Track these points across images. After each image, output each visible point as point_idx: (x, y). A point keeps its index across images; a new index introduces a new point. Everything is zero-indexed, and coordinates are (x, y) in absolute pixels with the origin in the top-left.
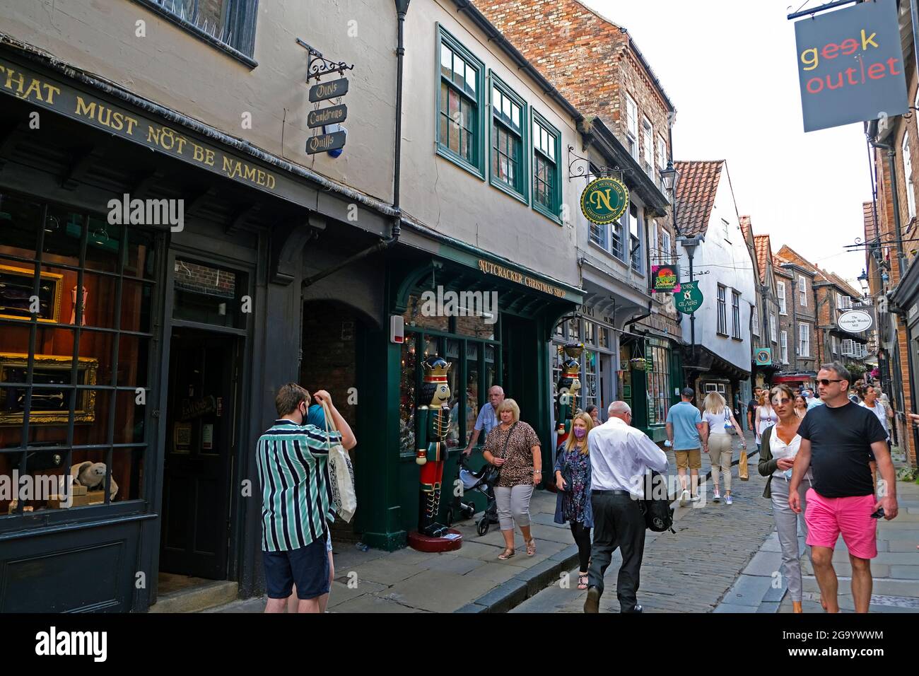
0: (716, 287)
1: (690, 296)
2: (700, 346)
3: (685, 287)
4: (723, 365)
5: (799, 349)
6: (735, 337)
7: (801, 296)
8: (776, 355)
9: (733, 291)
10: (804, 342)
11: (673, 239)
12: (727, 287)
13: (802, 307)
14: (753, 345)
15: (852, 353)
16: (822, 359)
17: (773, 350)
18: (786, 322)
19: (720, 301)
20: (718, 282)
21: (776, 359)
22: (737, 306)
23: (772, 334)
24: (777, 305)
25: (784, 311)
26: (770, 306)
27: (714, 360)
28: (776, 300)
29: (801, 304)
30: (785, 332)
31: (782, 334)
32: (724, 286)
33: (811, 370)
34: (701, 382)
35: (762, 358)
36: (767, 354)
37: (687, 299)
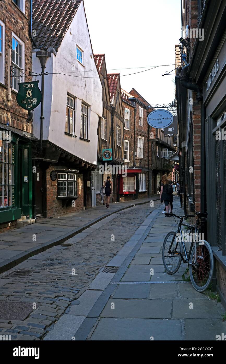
0: (66, 96)
1: (31, 94)
2: (47, 141)
3: (27, 86)
4: (71, 158)
5: (137, 153)
6: (83, 138)
7: (140, 120)
8: (119, 155)
9: (84, 103)
10: (140, 148)
11: (28, 49)
12: (77, 98)
13: (140, 126)
14: (101, 147)
15: (167, 157)
16: (150, 160)
17: (118, 152)
18: (129, 135)
19: (70, 108)
20: (68, 92)
21: (119, 158)
22: (87, 115)
23: (118, 141)
24: (122, 122)
25: (128, 127)
26: (117, 122)
27: (62, 154)
28: (122, 119)
29: (140, 125)
30: (128, 141)
31: (126, 142)
32: (74, 97)
33: (143, 166)
34: (53, 171)
35: (107, 156)
36: (110, 152)
37: (29, 97)
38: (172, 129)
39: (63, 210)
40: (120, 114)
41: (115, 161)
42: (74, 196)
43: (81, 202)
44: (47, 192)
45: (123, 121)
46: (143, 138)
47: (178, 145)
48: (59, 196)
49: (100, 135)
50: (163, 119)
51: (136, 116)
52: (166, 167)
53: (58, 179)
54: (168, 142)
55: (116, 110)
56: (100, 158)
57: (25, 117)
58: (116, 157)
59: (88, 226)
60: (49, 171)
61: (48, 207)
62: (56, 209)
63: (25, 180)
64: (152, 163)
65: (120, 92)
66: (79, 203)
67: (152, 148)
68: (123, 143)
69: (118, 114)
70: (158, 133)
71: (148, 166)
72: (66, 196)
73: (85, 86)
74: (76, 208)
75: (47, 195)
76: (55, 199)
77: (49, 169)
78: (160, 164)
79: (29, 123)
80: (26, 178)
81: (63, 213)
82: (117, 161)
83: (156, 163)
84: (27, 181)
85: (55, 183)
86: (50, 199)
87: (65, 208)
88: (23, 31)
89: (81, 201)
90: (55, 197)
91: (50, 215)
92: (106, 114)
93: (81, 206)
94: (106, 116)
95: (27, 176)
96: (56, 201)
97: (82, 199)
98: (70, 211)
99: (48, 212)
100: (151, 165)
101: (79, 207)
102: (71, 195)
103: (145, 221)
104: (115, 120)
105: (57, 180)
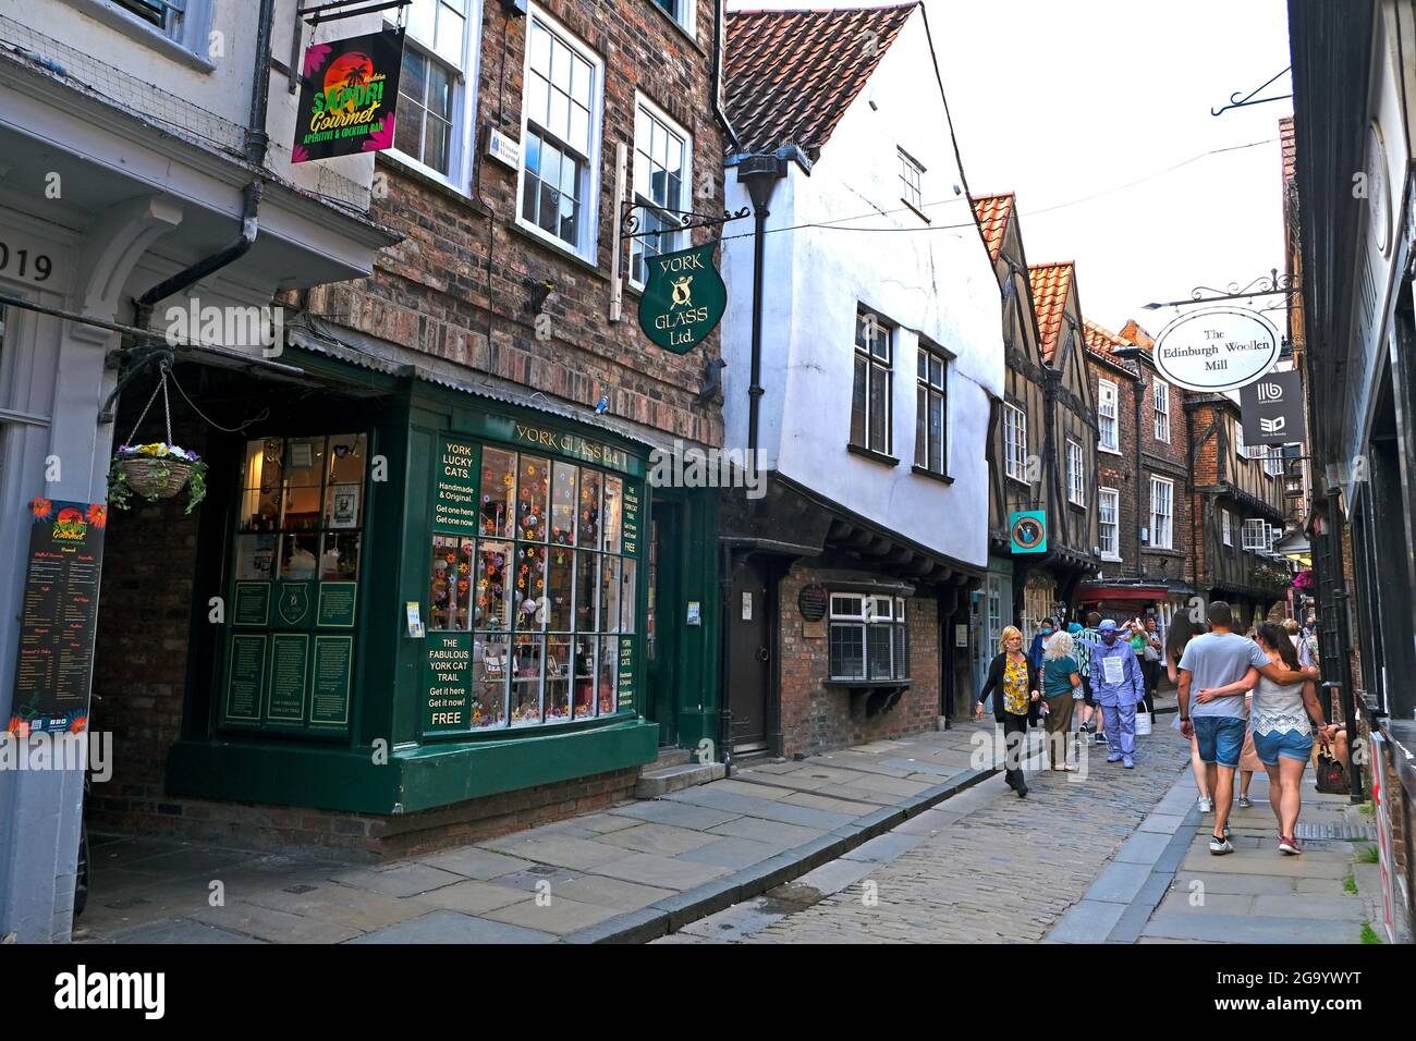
1: (688, 293)
2: (773, 475)
3: (676, 265)
5: (1149, 531)
6: (926, 468)
7: (1156, 422)
8: (1080, 536)
9: (927, 345)
10: (1160, 517)
11: (705, 155)
12: (899, 325)
13: (1159, 442)
14: (1003, 505)
15: (1264, 547)
16: (1200, 556)
17: (1072, 524)
18: (1118, 469)
19: (872, 359)
20: (859, 303)
21: (1080, 545)
22: (942, 389)
23: (1073, 487)
24: (1090, 425)
25: (1111, 443)
26: (1069, 421)
27: (836, 524)
28: (1089, 414)
29: (1157, 437)
30: (1116, 492)
31: (1109, 495)
32: (887, 323)
33: (1176, 577)
34: (809, 587)
35: (1026, 535)
36: (1038, 524)
37: (681, 302)
38: (1278, 424)
39: (852, 730)
40: (1079, 396)
41: (1063, 556)
42: (896, 678)
43: (927, 701)
44: (783, 661)
45: (1091, 421)
46: (1170, 482)
47: (1306, 483)
48: (835, 678)
49: (999, 465)
50: (1231, 347)
51: (1144, 406)
52: (1260, 583)
53: (833, 616)
54: (1263, 495)
55: (1065, 382)
56: (1000, 543)
57: (688, 388)
58: (1065, 543)
59: (928, 805)
60: (792, 585)
61: (787, 717)
62: (821, 727)
63: (690, 616)
64: (1206, 567)
65: (1077, 324)
66: (922, 703)
67: (1207, 518)
68: (1093, 495)
69: (1073, 397)
70: (1225, 467)
71: (1191, 579)
72: (864, 677)
73: (934, 286)
74: (909, 723)
75: (784, 673)
76: (819, 687)
77: (795, 580)
78: (1238, 572)
79: (703, 407)
80: (693, 611)
81: (851, 741)
82: (1071, 558)
83: (1223, 568)
84: (698, 622)
85: (819, 630)
86: (798, 687)
87: (864, 720)
88: (687, 91)
89: (928, 697)
90: (820, 680)
91: (798, 748)
92: (1023, 394)
93: (928, 713)
94: (1024, 401)
95: (698, 604)
96: (822, 696)
97: (932, 689)
98: (884, 733)
99: (785, 737)
100: (1205, 572)
101: (921, 717)
102: (883, 675)
103: (1173, 788)
104: (1060, 416)
105: (825, 618)
